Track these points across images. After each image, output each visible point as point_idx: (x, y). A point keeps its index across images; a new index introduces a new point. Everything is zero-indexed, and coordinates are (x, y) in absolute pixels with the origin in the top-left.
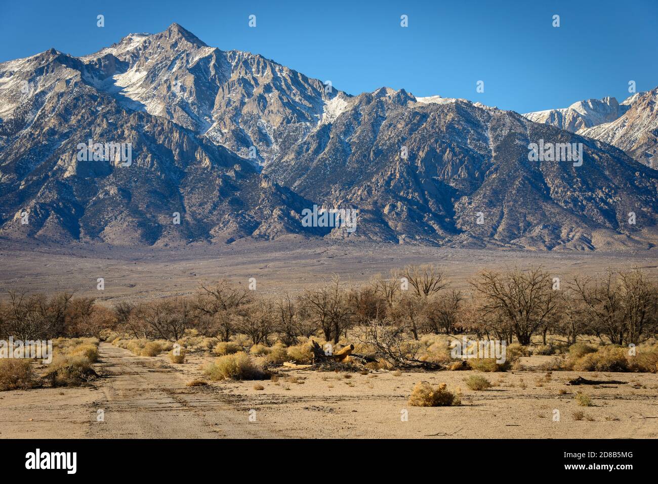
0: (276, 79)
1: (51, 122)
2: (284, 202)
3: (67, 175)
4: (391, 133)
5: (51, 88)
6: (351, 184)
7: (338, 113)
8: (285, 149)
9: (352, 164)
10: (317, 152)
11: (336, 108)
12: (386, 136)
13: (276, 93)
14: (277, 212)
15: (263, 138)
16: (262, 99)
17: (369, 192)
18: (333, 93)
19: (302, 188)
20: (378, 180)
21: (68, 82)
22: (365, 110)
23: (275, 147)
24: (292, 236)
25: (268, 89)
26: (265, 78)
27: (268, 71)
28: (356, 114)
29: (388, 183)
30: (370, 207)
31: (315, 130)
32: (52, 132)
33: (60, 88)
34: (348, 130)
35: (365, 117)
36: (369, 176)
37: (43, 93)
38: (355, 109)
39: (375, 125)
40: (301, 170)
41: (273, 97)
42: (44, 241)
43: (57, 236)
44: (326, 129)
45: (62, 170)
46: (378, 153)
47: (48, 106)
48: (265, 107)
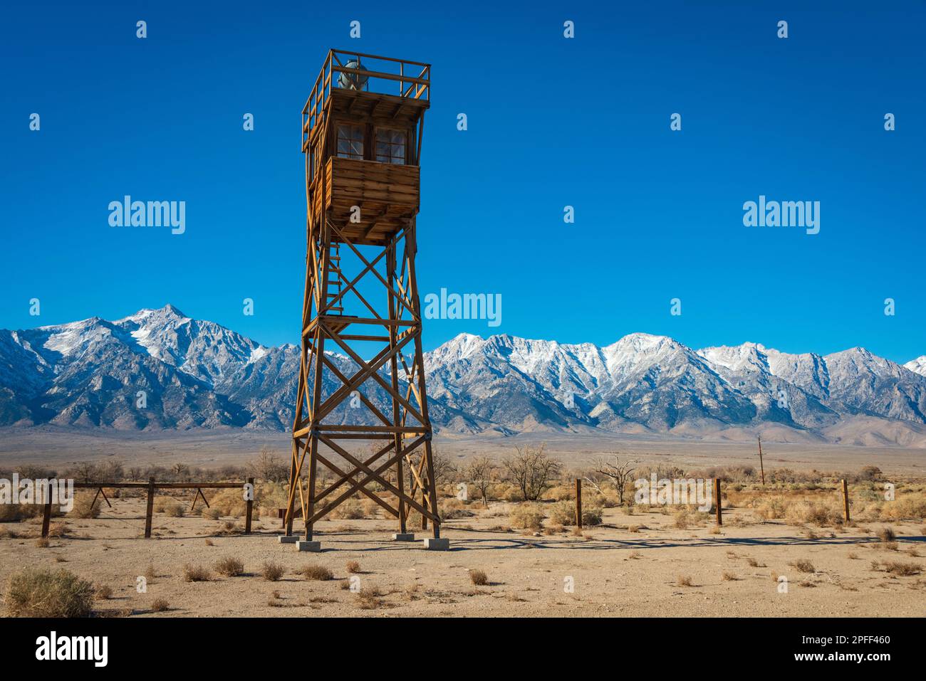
0: (225, 337)
1: (91, 358)
2: (221, 407)
3: (96, 389)
4: (288, 370)
5: (92, 339)
6: (262, 397)
7: (259, 357)
8: (226, 377)
9: (264, 386)
10: (245, 379)
11: (258, 354)
12: (285, 371)
13: (224, 345)
14: (217, 413)
15: (215, 370)
16: (215, 348)
17: (271, 402)
18: (256, 345)
19: (235, 399)
20: (278, 396)
21: (103, 335)
22: (273, 356)
23: (221, 375)
24: (224, 426)
25: (219, 342)
26: (219, 336)
27: (220, 333)
28: (269, 358)
29: (282, 398)
30: (271, 411)
31: (245, 366)
32: (90, 364)
33: (98, 338)
34: (264, 367)
35: (273, 360)
36: (273, 394)
37: (88, 341)
38: (268, 355)
39: (279, 365)
40: (235, 388)
41: (222, 347)
42: (78, 427)
43: (86, 424)
44: (251, 366)
45: (93, 386)
46: (279, 380)
47: (90, 349)
48: (217, 352)
